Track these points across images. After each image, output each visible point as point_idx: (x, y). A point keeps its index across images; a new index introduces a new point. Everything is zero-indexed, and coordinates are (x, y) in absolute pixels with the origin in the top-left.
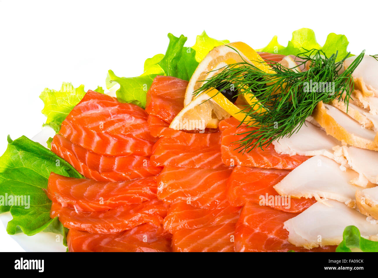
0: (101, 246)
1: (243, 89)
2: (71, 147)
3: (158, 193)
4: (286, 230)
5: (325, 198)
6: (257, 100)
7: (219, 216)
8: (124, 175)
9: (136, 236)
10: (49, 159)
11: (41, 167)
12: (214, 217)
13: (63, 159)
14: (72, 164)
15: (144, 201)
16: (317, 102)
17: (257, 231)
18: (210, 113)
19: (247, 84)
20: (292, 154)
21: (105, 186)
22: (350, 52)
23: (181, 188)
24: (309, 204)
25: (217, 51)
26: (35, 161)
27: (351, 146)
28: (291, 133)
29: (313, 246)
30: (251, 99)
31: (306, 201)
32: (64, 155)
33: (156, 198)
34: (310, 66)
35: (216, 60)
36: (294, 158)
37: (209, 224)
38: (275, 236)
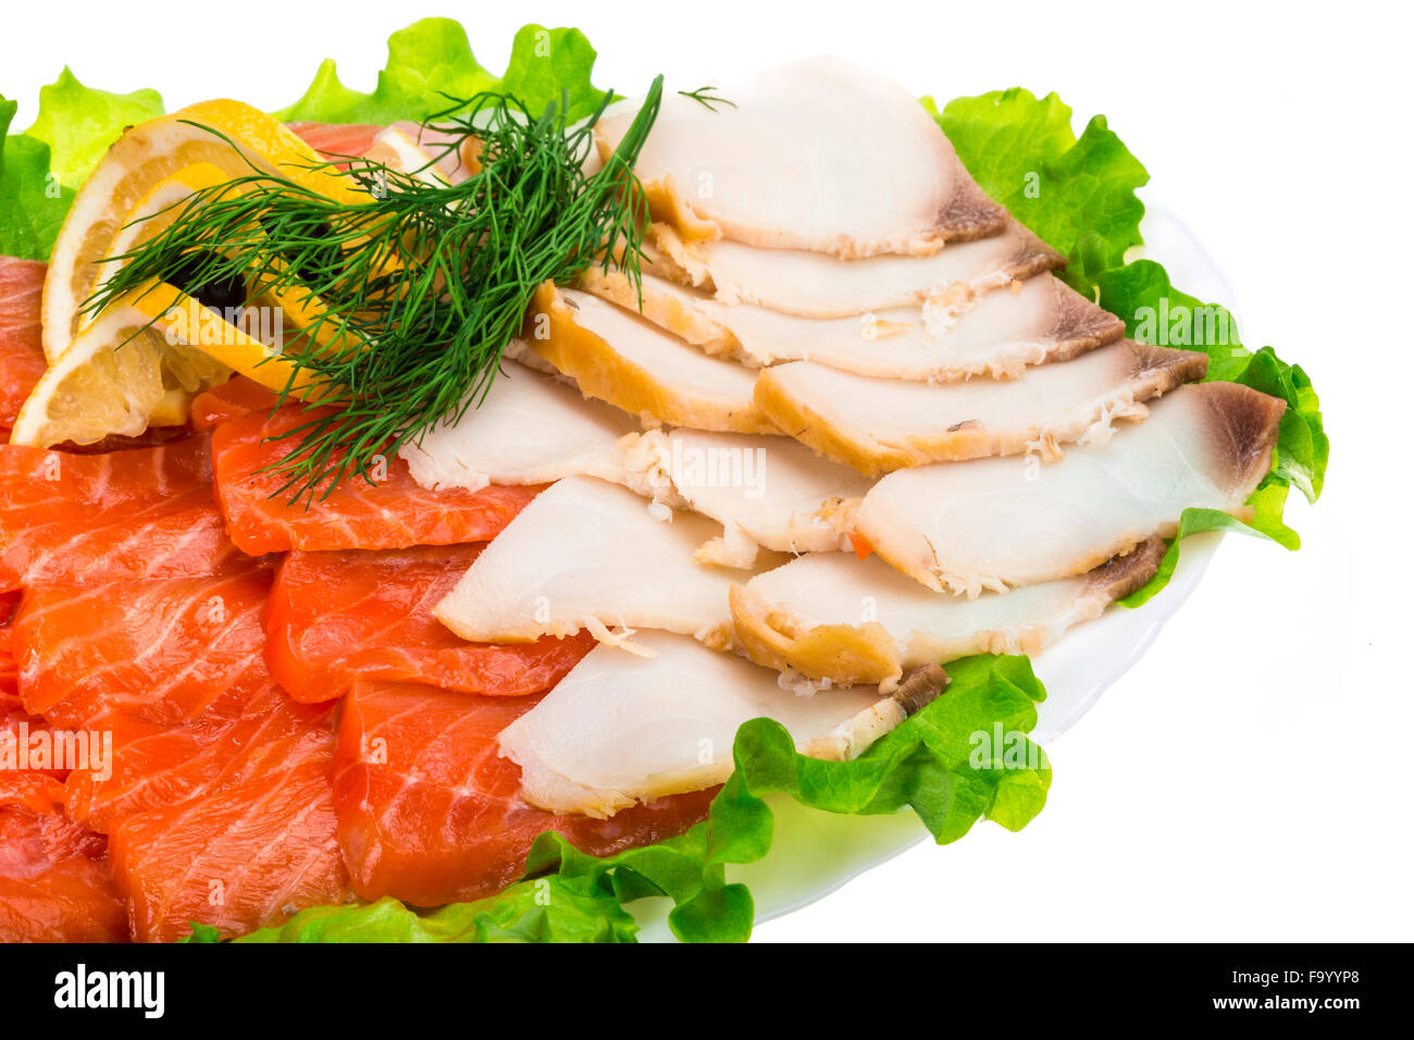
1: (269, 272)
3: (22, 693)
4: (509, 761)
5: (625, 629)
6: (324, 308)
7: (260, 743)
12: (240, 750)
16: (534, 286)
17: (412, 780)
18: (154, 374)
19: (282, 254)
20: (476, 484)
22: (611, 91)
23: (104, 661)
24: (570, 656)
25: (142, 143)
27: (675, 428)
28: (457, 410)
29: (615, 807)
30: (305, 306)
31: (558, 649)
33: (18, 709)
34: (481, 159)
35: (138, 174)
36: (487, 497)
37: (229, 779)
38: (479, 790)
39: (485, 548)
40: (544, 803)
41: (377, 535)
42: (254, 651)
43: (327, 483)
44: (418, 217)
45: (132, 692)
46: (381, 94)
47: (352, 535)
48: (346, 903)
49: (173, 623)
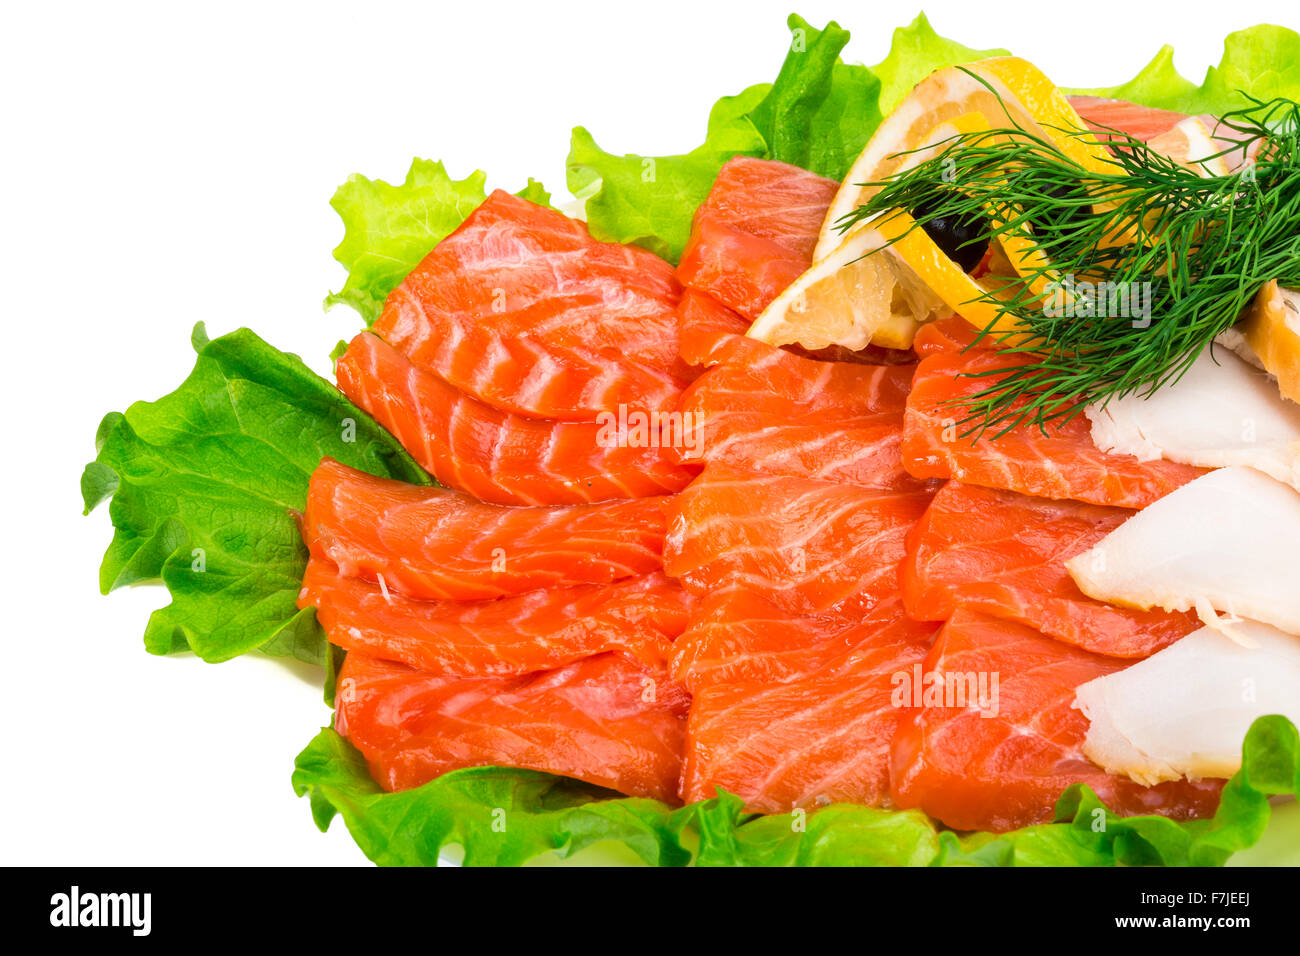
0: (443, 717)
1: (998, 219)
2: (406, 379)
3: (665, 555)
4: (1081, 713)
5: (1234, 616)
6: (1046, 263)
7: (864, 648)
8: (568, 484)
9: (567, 694)
10: (328, 412)
11: (300, 437)
12: (846, 651)
13: (371, 416)
14: (398, 434)
15: (619, 577)
16: (1259, 282)
18: (886, 297)
19: (1015, 206)
20: (1146, 456)
21: (503, 517)
23: (748, 543)
24: (1178, 631)
25: (940, 86)
26: (279, 416)
28: (1154, 384)
29: (1160, 777)
30: (1024, 258)
31: (1166, 622)
32: (374, 402)
33: (659, 568)
35: (933, 116)
36: (1151, 469)
37: (826, 673)
38: (1039, 733)
39: (1134, 515)
40: (1099, 760)
41: (1033, 479)
42: (891, 564)
43: (1005, 424)
44: (1167, 198)
45: (765, 576)
46: (1204, 90)
47: (1009, 476)
48: (882, 807)
49: (825, 523)
